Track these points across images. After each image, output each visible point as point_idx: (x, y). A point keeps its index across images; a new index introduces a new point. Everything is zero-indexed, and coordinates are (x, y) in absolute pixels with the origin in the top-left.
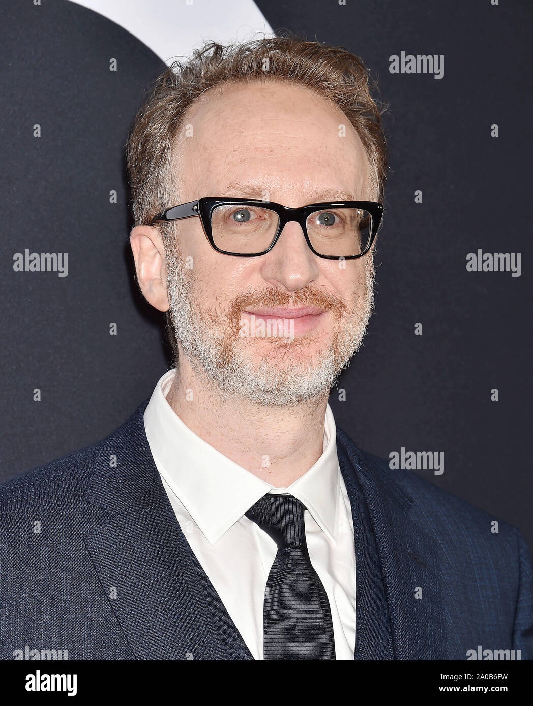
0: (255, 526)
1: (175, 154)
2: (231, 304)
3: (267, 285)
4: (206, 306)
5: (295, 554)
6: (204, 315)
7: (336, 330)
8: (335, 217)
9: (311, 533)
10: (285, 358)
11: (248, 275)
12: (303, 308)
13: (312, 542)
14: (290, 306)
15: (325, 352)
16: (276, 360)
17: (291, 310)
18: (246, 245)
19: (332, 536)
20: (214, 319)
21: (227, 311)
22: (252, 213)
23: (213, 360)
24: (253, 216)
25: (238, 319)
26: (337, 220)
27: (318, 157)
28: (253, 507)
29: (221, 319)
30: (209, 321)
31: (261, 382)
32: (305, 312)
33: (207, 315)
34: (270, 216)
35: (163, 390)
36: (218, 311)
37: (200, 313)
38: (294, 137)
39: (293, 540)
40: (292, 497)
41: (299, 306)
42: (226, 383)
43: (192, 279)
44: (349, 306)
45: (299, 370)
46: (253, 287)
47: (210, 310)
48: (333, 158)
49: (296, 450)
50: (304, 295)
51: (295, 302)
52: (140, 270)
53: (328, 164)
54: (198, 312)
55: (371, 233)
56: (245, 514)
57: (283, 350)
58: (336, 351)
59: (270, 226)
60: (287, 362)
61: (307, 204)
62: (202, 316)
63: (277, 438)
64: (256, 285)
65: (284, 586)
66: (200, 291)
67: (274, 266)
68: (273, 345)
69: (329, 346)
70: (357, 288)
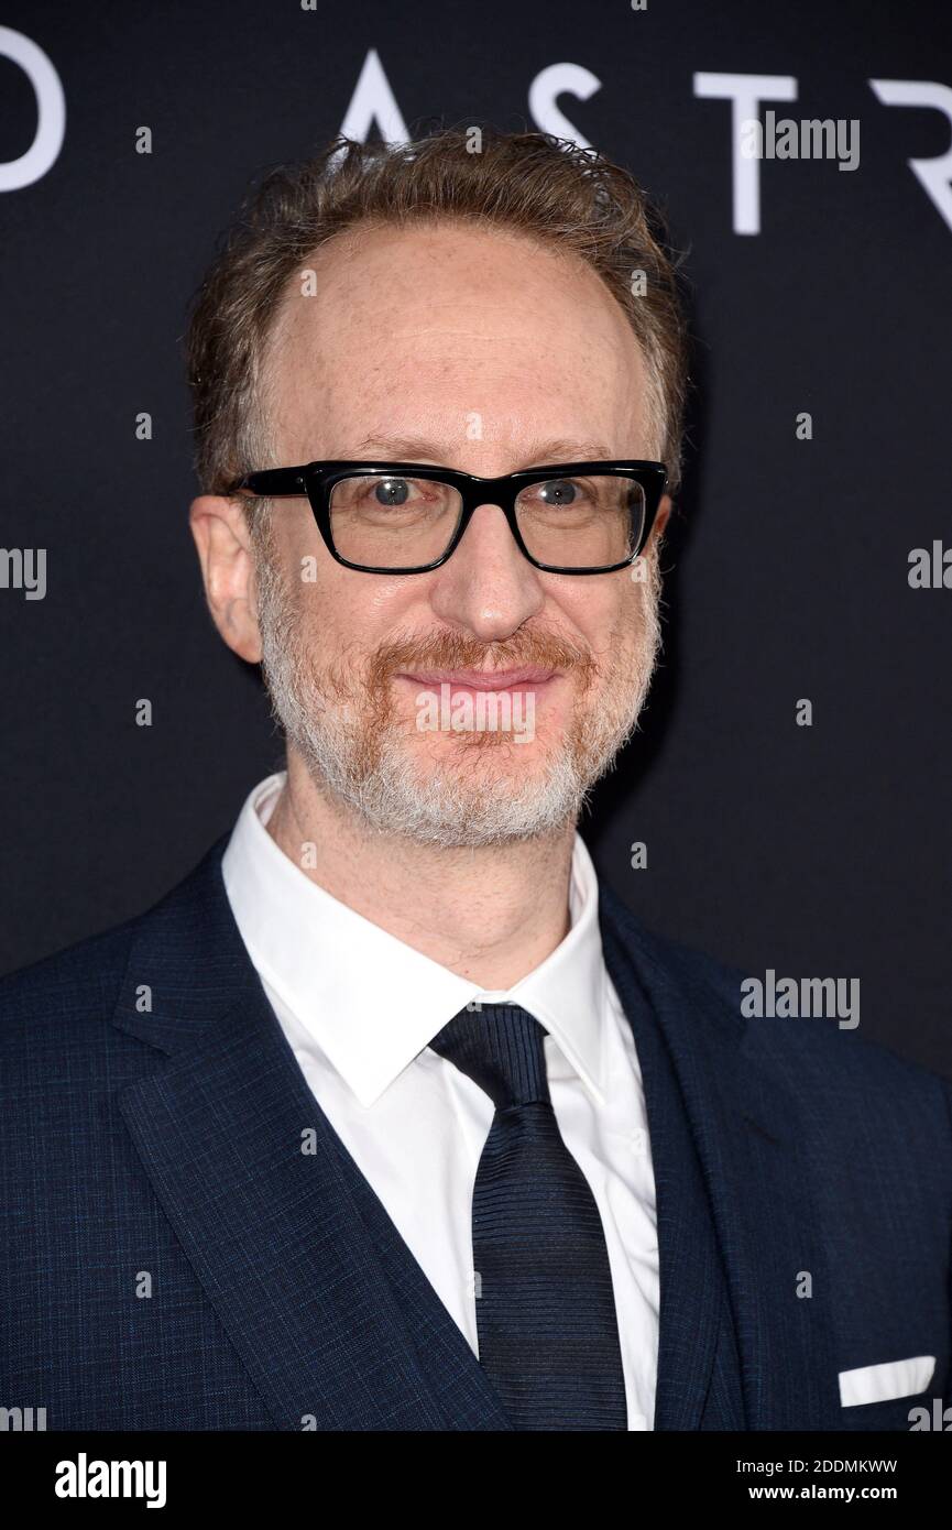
0: (448, 1068)
1: (267, 369)
2: (369, 661)
3: (440, 625)
4: (325, 659)
5: (530, 1117)
6: (322, 679)
7: (579, 711)
8: (576, 488)
9: (558, 1080)
10: (479, 766)
11: (403, 605)
12: (511, 671)
13: (560, 1097)
14: (487, 665)
15: (558, 752)
16: (459, 770)
17: (489, 676)
18: (400, 547)
19: (599, 1089)
20: (340, 687)
21: (363, 675)
22: (411, 487)
23: (340, 765)
24: (414, 493)
25: (386, 688)
26: (579, 493)
27: (539, 377)
28: (444, 1031)
29: (353, 689)
30: (331, 691)
31: (433, 809)
32: (515, 676)
33: (327, 678)
34: (446, 493)
35: (259, 812)
36: (347, 673)
37: (314, 675)
38: (490, 341)
39: (524, 1092)
40: (518, 1008)
41: (504, 665)
42: (367, 809)
43: (298, 607)
44: (604, 661)
45: (504, 787)
46: (413, 629)
47: (331, 671)
48: (569, 377)
49: (517, 929)
50: (516, 644)
51: (497, 658)
52: (210, 582)
53: (558, 390)
54: (310, 674)
55: (643, 521)
56: (429, 1045)
57: (475, 752)
58: (579, 749)
59: (445, 512)
60: (482, 775)
61: (517, 469)
62: (317, 681)
63: (477, 907)
64: (418, 624)
65: (513, 1181)
66: (313, 632)
67: (452, 593)
68: (454, 740)
69: (567, 739)
70: (618, 624)
